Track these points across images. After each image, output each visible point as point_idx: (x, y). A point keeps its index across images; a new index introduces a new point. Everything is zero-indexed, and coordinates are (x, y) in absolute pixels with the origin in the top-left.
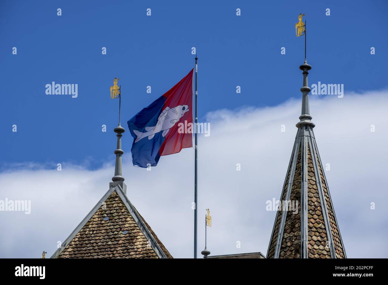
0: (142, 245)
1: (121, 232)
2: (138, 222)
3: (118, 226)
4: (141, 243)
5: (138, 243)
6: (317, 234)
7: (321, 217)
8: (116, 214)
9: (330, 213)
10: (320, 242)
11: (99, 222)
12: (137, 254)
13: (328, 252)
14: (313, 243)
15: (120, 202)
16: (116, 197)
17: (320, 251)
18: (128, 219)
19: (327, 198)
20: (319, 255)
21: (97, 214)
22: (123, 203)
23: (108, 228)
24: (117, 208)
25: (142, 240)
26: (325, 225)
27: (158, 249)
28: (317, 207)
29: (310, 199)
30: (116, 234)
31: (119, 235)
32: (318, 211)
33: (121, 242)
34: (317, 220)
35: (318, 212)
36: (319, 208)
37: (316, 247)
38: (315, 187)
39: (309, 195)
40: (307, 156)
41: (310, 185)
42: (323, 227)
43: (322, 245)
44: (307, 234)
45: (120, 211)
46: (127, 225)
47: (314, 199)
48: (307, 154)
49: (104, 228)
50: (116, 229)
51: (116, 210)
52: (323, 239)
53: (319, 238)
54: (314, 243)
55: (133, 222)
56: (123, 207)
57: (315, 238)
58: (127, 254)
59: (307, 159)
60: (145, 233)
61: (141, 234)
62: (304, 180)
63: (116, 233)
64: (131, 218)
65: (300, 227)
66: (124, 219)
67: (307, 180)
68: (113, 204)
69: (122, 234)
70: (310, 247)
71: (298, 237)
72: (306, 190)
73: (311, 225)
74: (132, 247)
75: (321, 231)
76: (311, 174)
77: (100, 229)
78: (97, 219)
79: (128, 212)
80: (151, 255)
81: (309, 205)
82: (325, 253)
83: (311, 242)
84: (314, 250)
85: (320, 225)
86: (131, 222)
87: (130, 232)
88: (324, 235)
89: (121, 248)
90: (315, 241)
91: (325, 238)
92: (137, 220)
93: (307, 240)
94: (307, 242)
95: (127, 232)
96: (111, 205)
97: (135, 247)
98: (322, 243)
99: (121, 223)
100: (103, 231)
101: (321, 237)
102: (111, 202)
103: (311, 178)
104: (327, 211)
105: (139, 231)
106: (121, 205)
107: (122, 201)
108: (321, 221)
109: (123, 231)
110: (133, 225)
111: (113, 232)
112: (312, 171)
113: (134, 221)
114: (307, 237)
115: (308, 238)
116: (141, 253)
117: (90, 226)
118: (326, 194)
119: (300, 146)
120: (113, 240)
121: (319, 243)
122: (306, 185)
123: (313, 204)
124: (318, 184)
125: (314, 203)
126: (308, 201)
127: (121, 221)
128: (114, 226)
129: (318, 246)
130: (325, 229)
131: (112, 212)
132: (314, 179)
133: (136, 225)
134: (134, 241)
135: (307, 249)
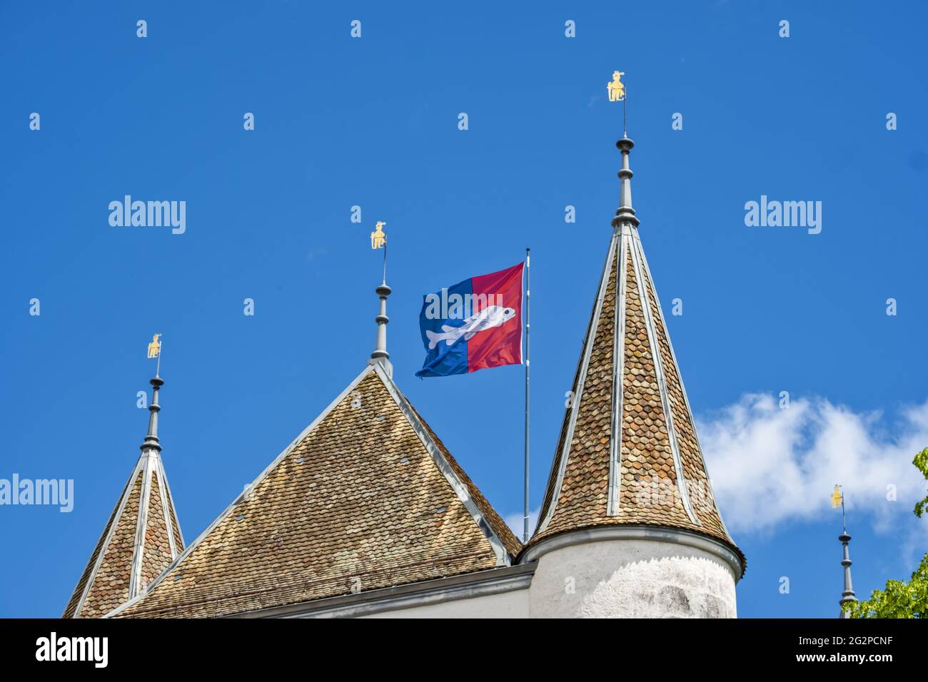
0: (403, 431)
1: (375, 419)
2: (400, 404)
3: (372, 412)
4: (401, 429)
5: (397, 429)
6: (640, 366)
7: (646, 343)
8: (372, 397)
9: (661, 340)
10: (644, 377)
11: (348, 410)
12: (394, 444)
13: (656, 390)
14: (632, 377)
15: (378, 382)
16: (375, 377)
17: (643, 390)
18: (388, 402)
19: (658, 320)
20: (642, 394)
21: (346, 400)
22: (383, 384)
23: (359, 415)
24: (374, 390)
25: (403, 425)
26: (651, 354)
27: (424, 433)
28: (640, 329)
29: (629, 318)
30: (368, 422)
31: (372, 423)
32: (641, 335)
33: (374, 431)
34: (639, 347)
35: (641, 336)
36: (642, 330)
37: (636, 383)
38: (637, 302)
39: (628, 314)
40: (626, 262)
41: (629, 299)
42: (649, 356)
43: (647, 381)
44: (623, 365)
45: (377, 393)
46: (385, 409)
47: (636, 319)
48: (626, 258)
49: (354, 416)
50: (370, 415)
51: (373, 392)
52: (648, 373)
53: (642, 372)
54: (634, 377)
55: (394, 405)
56: (383, 387)
57: (635, 371)
58: (380, 445)
59: (625, 266)
60: (407, 416)
61: (402, 418)
62: (620, 292)
63: (368, 420)
64: (392, 400)
65: (612, 357)
66: (381, 403)
67: (625, 293)
68: (368, 386)
69: (376, 421)
70: (627, 383)
71: (610, 372)
72: (623, 305)
73: (630, 353)
74: (388, 436)
75: (645, 361)
76: (632, 285)
77: (348, 418)
78: (345, 407)
79: (389, 394)
80: (414, 441)
81: (627, 325)
82: (651, 392)
83: (629, 376)
84: (634, 388)
85: (644, 354)
86: (390, 405)
87: (388, 417)
88: (649, 368)
89: (373, 439)
90: (636, 376)
91: (652, 372)
92: (398, 401)
93: (623, 373)
94: (622, 377)
95: (383, 418)
96: (367, 388)
97: (393, 434)
98: (647, 378)
99: (376, 408)
100: (351, 420)
101: (646, 370)
102: (367, 383)
103: (631, 290)
104: (656, 336)
105: (399, 414)
106: (379, 386)
107: (381, 381)
108: (646, 349)
109: (378, 417)
110: (393, 408)
111: (364, 420)
112: (633, 282)
113: (395, 403)
114: (623, 369)
115: (625, 371)
116: (400, 441)
117: (334, 416)
118: (656, 315)
119: (616, 251)
120: (364, 429)
121: (642, 379)
122: (623, 299)
123: (633, 325)
124: (642, 299)
125: (635, 323)
126: (626, 321)
127: (378, 406)
128: (366, 412)
129: (641, 382)
130: (652, 359)
131: (366, 395)
132: (637, 292)
133: (397, 408)
134: (392, 427)
135: (623, 386)
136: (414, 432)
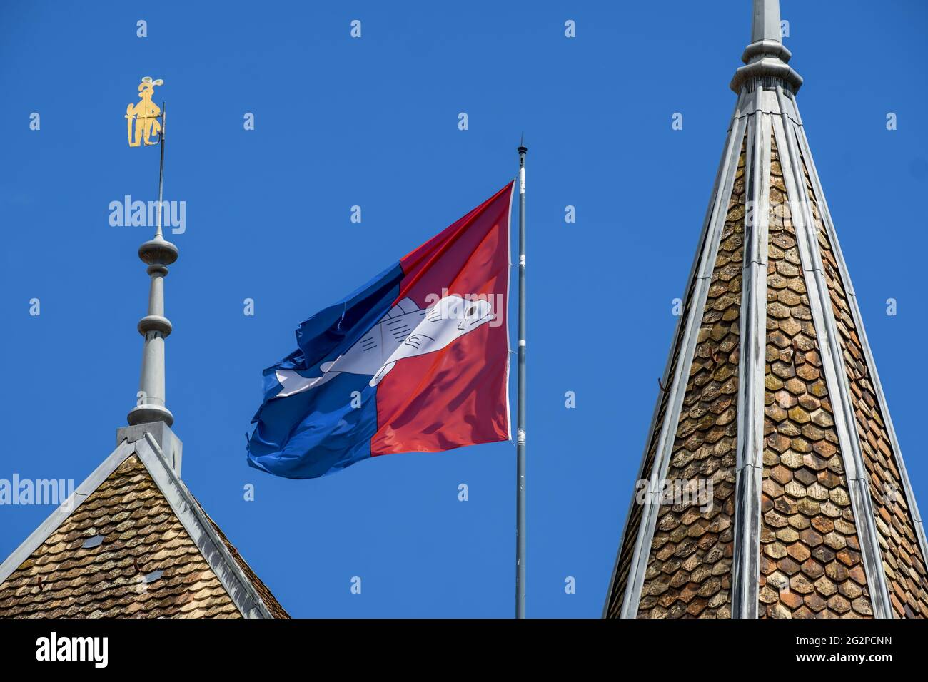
0: (208, 608)
1: (139, 578)
2: (201, 541)
3: (130, 560)
4: (203, 604)
5: (194, 604)
6: (803, 445)
7: (818, 388)
8: (130, 523)
9: (857, 381)
10: (814, 472)
11: (68, 554)
13: (842, 507)
14: (784, 475)
15: (144, 485)
16: (137, 471)
17: (812, 505)
18: (169, 535)
19: (849, 329)
20: (810, 517)
21: (63, 530)
22: (157, 489)
23: (96, 568)
24: (135, 505)
25: (207, 592)
26: (832, 415)
28: (804, 353)
29: (776, 324)
30: (119, 586)
31: (131, 588)
32: (806, 368)
33: (133, 608)
34: (801, 398)
35: (806, 371)
36: (809, 356)
37: (794, 489)
38: (795, 284)
39: (774, 313)
40: (768, 181)
41: (776, 276)
42: (825, 421)
43: (820, 483)
44: (761, 442)
45: (142, 512)
46: (163, 554)
47: (792, 326)
48: (767, 172)
49: (83, 571)
50: (123, 568)
51: (132, 511)
52: (824, 464)
53: (809, 460)
54: (788, 474)
55: (185, 542)
56: (157, 498)
57: (791, 459)
59: (767, 191)
60: (219, 571)
61: (206, 575)
62: (754, 258)
63: (121, 581)
64: (179, 530)
65: (733, 422)
66: (153, 537)
67: (765, 260)
68: (123, 495)
69: (141, 584)
70: (772, 489)
71: (730, 460)
72: (760, 292)
73: (777, 413)
75: (817, 434)
76: (782, 240)
77: (68, 575)
78: (61, 546)
79: (172, 514)
81: (770, 343)
82: (832, 511)
83: (776, 472)
84: (788, 500)
85: (814, 415)
86: (176, 543)
87: (169, 573)
88: (828, 450)
90: (793, 470)
91: (835, 461)
92: (196, 534)
93: (760, 463)
94: (760, 473)
95: (158, 575)
96: (116, 499)
98: (821, 476)
99: (141, 549)
100: (78, 581)
101: (818, 455)
102: (117, 488)
103: (781, 254)
104: (843, 370)
105: (199, 566)
106: (148, 494)
107: (153, 482)
108: (818, 402)
109: (145, 573)
110: (182, 551)
111: (112, 581)
112: (786, 232)
113: (188, 537)
114: (761, 454)
115: (765, 458)
117: (35, 570)
118: (844, 316)
119: (743, 152)
120: (109, 603)
121: (808, 478)
122: (760, 278)
123: (787, 342)
124: (809, 277)
125: (790, 337)
126: (768, 331)
127: (144, 544)
128: (116, 560)
129: (806, 486)
130: (834, 428)
131: (115, 518)
132: (795, 259)
133: (192, 550)
134: (181, 599)
135: (760, 496)
136: (237, 611)
